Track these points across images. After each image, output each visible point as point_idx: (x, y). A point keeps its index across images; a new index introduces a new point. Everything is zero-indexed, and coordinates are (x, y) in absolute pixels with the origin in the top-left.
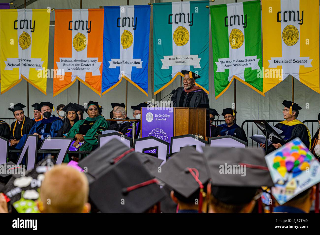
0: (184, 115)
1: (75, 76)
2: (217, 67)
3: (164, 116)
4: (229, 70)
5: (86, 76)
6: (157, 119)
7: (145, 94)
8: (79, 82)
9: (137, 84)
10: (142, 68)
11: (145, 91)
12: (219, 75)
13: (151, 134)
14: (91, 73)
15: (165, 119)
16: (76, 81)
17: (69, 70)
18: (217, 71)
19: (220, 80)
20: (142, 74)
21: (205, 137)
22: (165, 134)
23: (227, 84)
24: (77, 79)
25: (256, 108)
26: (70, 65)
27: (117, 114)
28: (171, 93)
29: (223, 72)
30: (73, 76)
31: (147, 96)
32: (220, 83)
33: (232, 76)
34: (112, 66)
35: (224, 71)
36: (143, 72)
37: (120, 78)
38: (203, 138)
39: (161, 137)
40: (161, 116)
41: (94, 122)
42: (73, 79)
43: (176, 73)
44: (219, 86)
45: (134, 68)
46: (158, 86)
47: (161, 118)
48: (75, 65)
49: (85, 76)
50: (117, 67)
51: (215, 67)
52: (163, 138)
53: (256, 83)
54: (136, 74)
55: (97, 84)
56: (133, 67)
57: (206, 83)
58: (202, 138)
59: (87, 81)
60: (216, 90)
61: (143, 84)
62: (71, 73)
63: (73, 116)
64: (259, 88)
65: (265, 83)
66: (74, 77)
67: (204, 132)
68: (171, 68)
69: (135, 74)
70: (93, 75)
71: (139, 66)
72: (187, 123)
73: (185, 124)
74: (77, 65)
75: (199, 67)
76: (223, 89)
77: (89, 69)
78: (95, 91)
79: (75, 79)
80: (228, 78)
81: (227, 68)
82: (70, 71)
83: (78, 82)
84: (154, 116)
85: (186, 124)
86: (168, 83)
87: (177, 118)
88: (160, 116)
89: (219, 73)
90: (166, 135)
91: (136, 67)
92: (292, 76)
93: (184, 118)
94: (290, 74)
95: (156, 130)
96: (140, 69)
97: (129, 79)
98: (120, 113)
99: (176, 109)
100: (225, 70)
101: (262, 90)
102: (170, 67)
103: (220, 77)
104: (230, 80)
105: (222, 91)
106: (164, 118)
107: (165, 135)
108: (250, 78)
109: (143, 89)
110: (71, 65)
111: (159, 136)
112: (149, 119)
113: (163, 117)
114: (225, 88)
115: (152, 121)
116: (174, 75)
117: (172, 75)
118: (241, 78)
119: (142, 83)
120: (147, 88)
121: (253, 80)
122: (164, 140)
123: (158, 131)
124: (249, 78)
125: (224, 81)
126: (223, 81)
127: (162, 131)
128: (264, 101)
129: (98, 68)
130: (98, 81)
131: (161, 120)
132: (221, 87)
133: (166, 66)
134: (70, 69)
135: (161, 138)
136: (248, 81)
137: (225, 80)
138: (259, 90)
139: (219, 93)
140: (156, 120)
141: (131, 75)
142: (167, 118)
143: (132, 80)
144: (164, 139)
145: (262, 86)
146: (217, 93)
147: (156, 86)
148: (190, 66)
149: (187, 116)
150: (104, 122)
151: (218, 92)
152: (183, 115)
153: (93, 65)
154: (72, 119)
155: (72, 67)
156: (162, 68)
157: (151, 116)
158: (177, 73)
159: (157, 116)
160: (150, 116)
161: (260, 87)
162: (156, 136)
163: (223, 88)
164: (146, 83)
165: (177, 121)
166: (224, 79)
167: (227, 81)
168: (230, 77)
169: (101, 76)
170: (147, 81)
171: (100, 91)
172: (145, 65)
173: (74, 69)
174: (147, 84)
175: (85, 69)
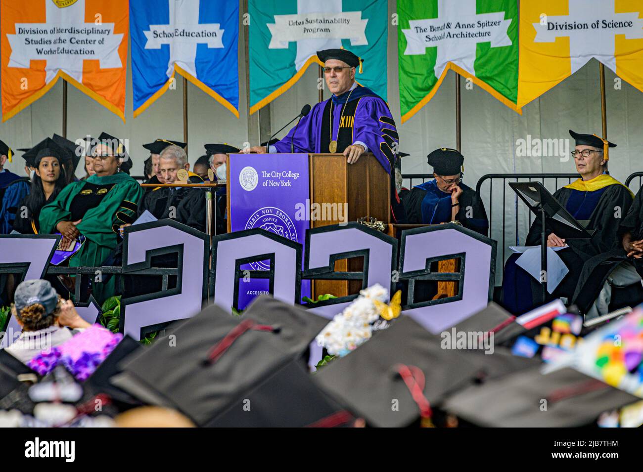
0: (335, 172)
1: (55, 71)
2: (406, 42)
3: (285, 174)
4: (436, 48)
5: (84, 68)
6: (268, 182)
7: (232, 111)
8: (65, 83)
9: (210, 87)
10: (222, 46)
11: (232, 104)
12: (410, 62)
13: (253, 219)
14: (97, 62)
15: (288, 184)
16: (57, 82)
17: (41, 53)
18: (407, 52)
19: (412, 75)
20: (222, 63)
21: (387, 223)
22: (289, 221)
23: (430, 84)
24: (60, 78)
25: (508, 141)
26: (42, 42)
27: (166, 163)
28: (300, 113)
29: (422, 53)
30: (50, 70)
31: (238, 116)
32: (412, 83)
33: (444, 64)
34: (153, 43)
35: (424, 53)
36: (225, 56)
37: (169, 73)
38: (385, 227)
39: (278, 228)
40: (277, 175)
41: (109, 187)
42: (51, 77)
43: (305, 59)
44: (412, 88)
45: (202, 48)
46: (260, 91)
47: (277, 180)
48: (53, 42)
49: (81, 70)
50: (163, 46)
51: (401, 42)
52: (284, 231)
53: (503, 82)
54: (207, 62)
55: (112, 89)
56: (199, 45)
57: (381, 83)
58: (382, 226)
59: (87, 81)
60: (403, 100)
61: (225, 87)
62: (44, 62)
63: (53, 171)
64: (508, 92)
65: (522, 81)
66: (52, 72)
67: (385, 213)
68: (293, 45)
69: (203, 63)
70: (102, 67)
71: (216, 43)
72: (344, 192)
73: (338, 195)
74: (61, 41)
75: (364, 41)
76: (420, 97)
77: (92, 52)
78: (109, 106)
79: (55, 77)
80: (435, 68)
81: (431, 44)
82: (42, 57)
83: (62, 82)
84: (260, 175)
85: (340, 194)
86: (286, 84)
87: (317, 180)
88: (274, 174)
89: (411, 57)
90: (291, 224)
91: (206, 45)
92: (600, 62)
93: (336, 180)
94: (593, 58)
95: (266, 210)
96: (218, 50)
97: (191, 75)
98: (173, 161)
99: (315, 158)
100: (427, 49)
101: (516, 98)
102: (290, 43)
103: (414, 68)
104: (438, 75)
105: (417, 102)
106: (286, 180)
107: (289, 223)
108: (487, 67)
109: (227, 99)
110: (45, 41)
111: (272, 226)
112: (246, 182)
113: (282, 178)
114: (428, 94)
115: (255, 187)
116: (301, 63)
117: (295, 62)
118: (467, 68)
119: (223, 83)
120: (237, 98)
121: (496, 72)
122: (287, 235)
123: (270, 213)
124: (485, 68)
125: (423, 78)
126: (421, 76)
127: (281, 214)
128: (528, 125)
129: (113, 51)
130: (115, 83)
131: (278, 184)
132: (415, 91)
133: (281, 42)
134: (43, 53)
135: (280, 231)
136: (484, 75)
137: (428, 73)
138: (508, 99)
139: (410, 108)
140: (265, 184)
141: (194, 65)
142: (291, 179)
143: (198, 78)
144: (286, 232)
145: (516, 87)
146: (405, 107)
147: (254, 91)
148: (342, 40)
149: (343, 174)
150: (136, 191)
151: (408, 106)
152: (333, 173)
153: (102, 42)
154: (50, 179)
155: (46, 47)
156: (272, 46)
157: (253, 177)
158: (308, 58)
159: (268, 175)
160: (249, 175)
161: (512, 90)
162: (266, 225)
163: (422, 93)
164: (235, 85)
165: (318, 187)
166: (425, 72)
167: (432, 77)
168: (439, 67)
169: (123, 70)
170: (236, 80)
171: (121, 107)
172: (231, 40)
173: (51, 52)
174: (237, 85)
175: (81, 52)
